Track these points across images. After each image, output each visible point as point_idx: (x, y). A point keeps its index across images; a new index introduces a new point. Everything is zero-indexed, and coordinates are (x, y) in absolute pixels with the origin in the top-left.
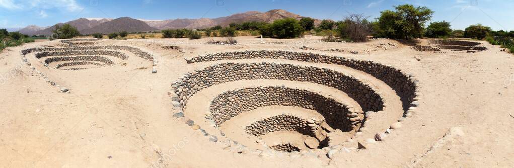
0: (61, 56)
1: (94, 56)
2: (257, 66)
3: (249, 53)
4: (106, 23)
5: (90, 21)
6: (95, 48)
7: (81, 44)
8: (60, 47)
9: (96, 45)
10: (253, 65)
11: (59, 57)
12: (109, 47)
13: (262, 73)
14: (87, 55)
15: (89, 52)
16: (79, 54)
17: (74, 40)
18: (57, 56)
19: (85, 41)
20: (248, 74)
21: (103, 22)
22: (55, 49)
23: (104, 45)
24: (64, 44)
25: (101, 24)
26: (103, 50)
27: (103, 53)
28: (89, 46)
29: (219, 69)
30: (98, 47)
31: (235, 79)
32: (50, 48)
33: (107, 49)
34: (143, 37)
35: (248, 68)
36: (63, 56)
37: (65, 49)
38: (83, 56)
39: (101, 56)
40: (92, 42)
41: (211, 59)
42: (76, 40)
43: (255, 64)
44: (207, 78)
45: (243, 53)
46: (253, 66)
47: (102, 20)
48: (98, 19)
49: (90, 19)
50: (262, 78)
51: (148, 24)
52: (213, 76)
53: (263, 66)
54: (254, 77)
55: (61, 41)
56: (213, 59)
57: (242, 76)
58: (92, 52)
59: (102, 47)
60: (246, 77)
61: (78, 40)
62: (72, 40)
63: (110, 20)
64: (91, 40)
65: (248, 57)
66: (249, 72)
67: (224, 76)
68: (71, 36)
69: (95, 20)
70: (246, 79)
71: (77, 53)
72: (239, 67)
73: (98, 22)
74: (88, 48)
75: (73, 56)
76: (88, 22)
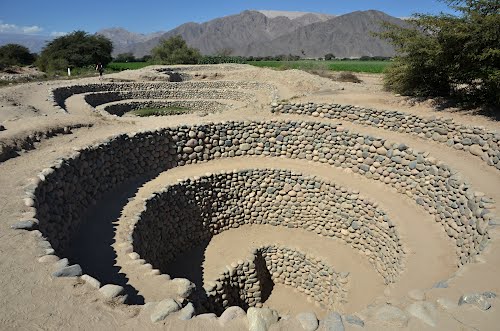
7: (204, 77)
15: (203, 93)
26: (231, 90)
30: (224, 85)
33: (240, 89)
41: (312, 112)
44: (272, 139)
48: (294, 15)
52: (285, 139)
56: (315, 113)
64: (228, 69)
69: (285, 19)
76: (266, 22)
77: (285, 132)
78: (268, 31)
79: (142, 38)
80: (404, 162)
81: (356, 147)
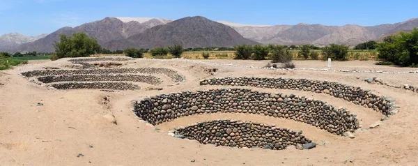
0: (71, 82)
1: (119, 82)
2: (283, 99)
3: (284, 81)
4: (157, 28)
5: (125, 24)
6: (121, 71)
7: (102, 65)
8: (69, 69)
9: (124, 67)
10: (277, 96)
11: (68, 82)
12: (142, 70)
13: (287, 109)
14: (109, 82)
15: (111, 77)
16: (97, 79)
17: (92, 60)
18: (66, 82)
19: (109, 62)
20: (269, 107)
21: (152, 25)
22: (63, 71)
23: (135, 67)
24: (76, 65)
25: (148, 31)
26: (132, 74)
27: (132, 78)
28: (113, 68)
29: (230, 94)
30: (126, 71)
31: (250, 111)
32: (55, 70)
33: (139, 74)
34: (206, 57)
35: (269, 99)
36: (73, 82)
37: (78, 72)
38: (103, 82)
39: (129, 82)
40: (120, 62)
41: (230, 83)
42: (95, 60)
43: (280, 96)
44: (211, 101)
45: (275, 81)
46: (277, 99)
47: (150, 22)
48: (141, 20)
49: (125, 20)
50: (287, 118)
51: (240, 32)
52: (220, 101)
53: (289, 99)
54: (277, 114)
55: (71, 60)
56: (232, 83)
57: (260, 109)
58: (116, 76)
59: (132, 70)
60: (266, 112)
61: (97, 59)
62: (87, 60)
63: (165, 23)
64: (119, 59)
65: (282, 87)
66: (270, 106)
67: (235, 104)
68: (88, 53)
69: (136, 23)
70: (266, 115)
71: (94, 78)
72: (258, 96)
73: (141, 26)
74: (111, 71)
75: (88, 82)
76: (122, 25)
77: (219, 97)
78: (123, 31)
79: (31, 39)
80: (295, 104)
81: (265, 100)
